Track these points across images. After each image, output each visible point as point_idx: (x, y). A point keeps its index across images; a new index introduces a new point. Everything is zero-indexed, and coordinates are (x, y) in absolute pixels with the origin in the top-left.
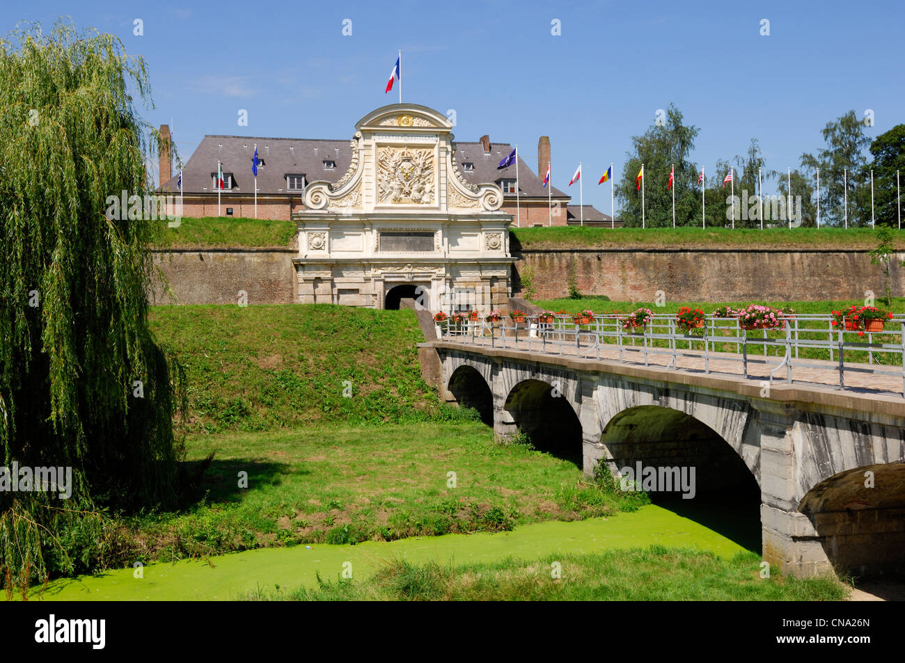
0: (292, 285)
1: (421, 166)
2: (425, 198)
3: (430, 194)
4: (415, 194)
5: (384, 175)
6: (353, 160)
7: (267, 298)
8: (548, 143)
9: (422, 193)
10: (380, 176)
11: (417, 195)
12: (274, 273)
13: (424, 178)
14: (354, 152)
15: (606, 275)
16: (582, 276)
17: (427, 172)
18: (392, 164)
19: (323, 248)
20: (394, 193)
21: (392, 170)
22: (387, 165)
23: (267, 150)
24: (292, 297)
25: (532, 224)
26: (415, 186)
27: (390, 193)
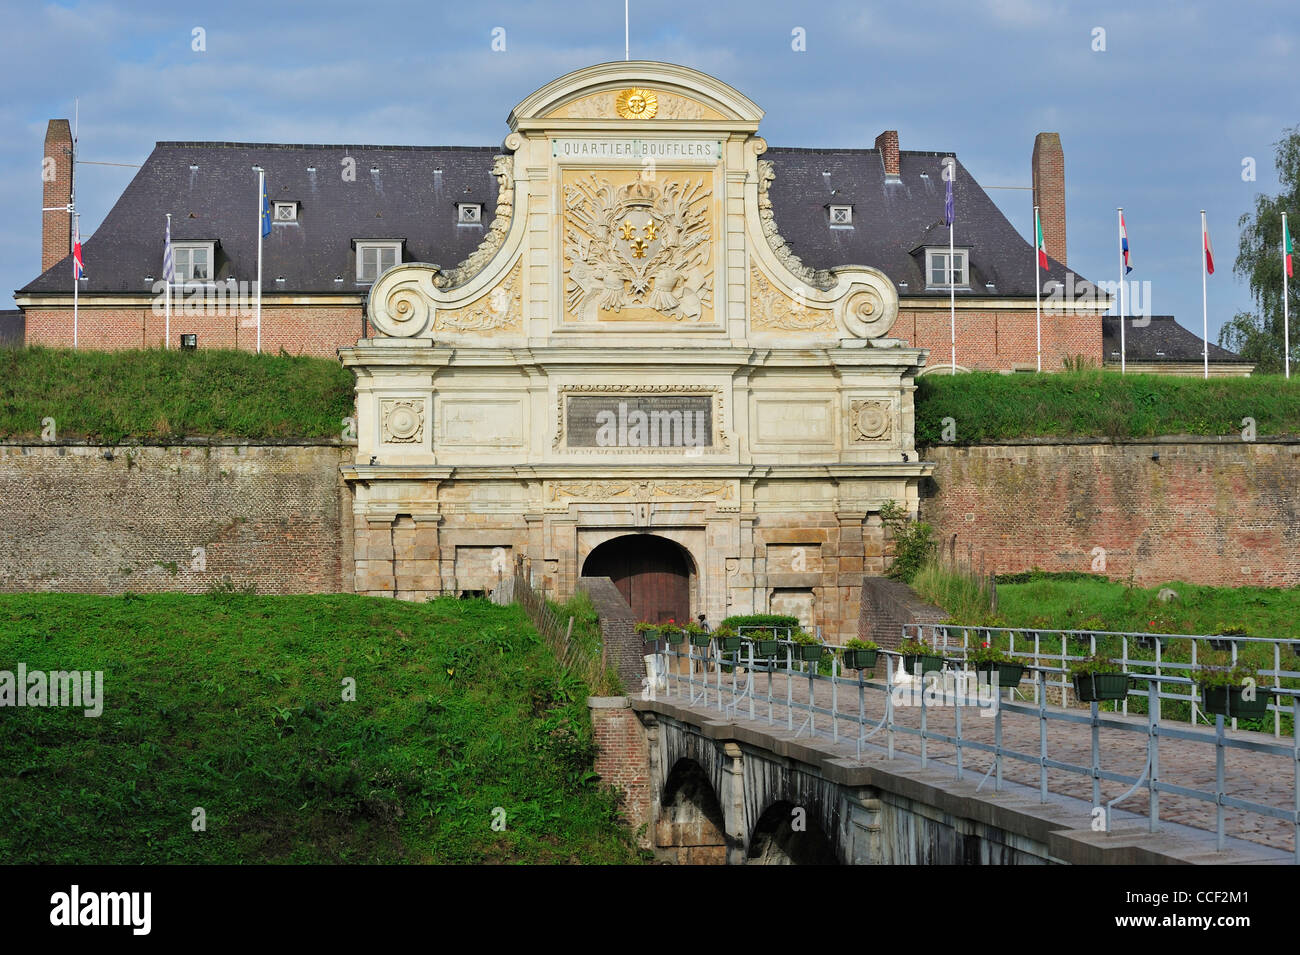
0: (338, 535)
1: (677, 221)
2: (689, 305)
3: (701, 294)
4: (659, 296)
5: (578, 248)
6: (500, 209)
7: (274, 567)
8: (1057, 153)
9: (677, 293)
10: (568, 249)
11: (668, 299)
12: (292, 502)
13: (686, 253)
14: (502, 188)
15: (1177, 509)
16: (1111, 510)
17: (694, 237)
18: (599, 217)
19: (417, 437)
20: (606, 293)
21: (601, 233)
22: (587, 220)
23: (313, 178)
24: (337, 566)
25: (1009, 368)
26: (663, 276)
27: (596, 292)
